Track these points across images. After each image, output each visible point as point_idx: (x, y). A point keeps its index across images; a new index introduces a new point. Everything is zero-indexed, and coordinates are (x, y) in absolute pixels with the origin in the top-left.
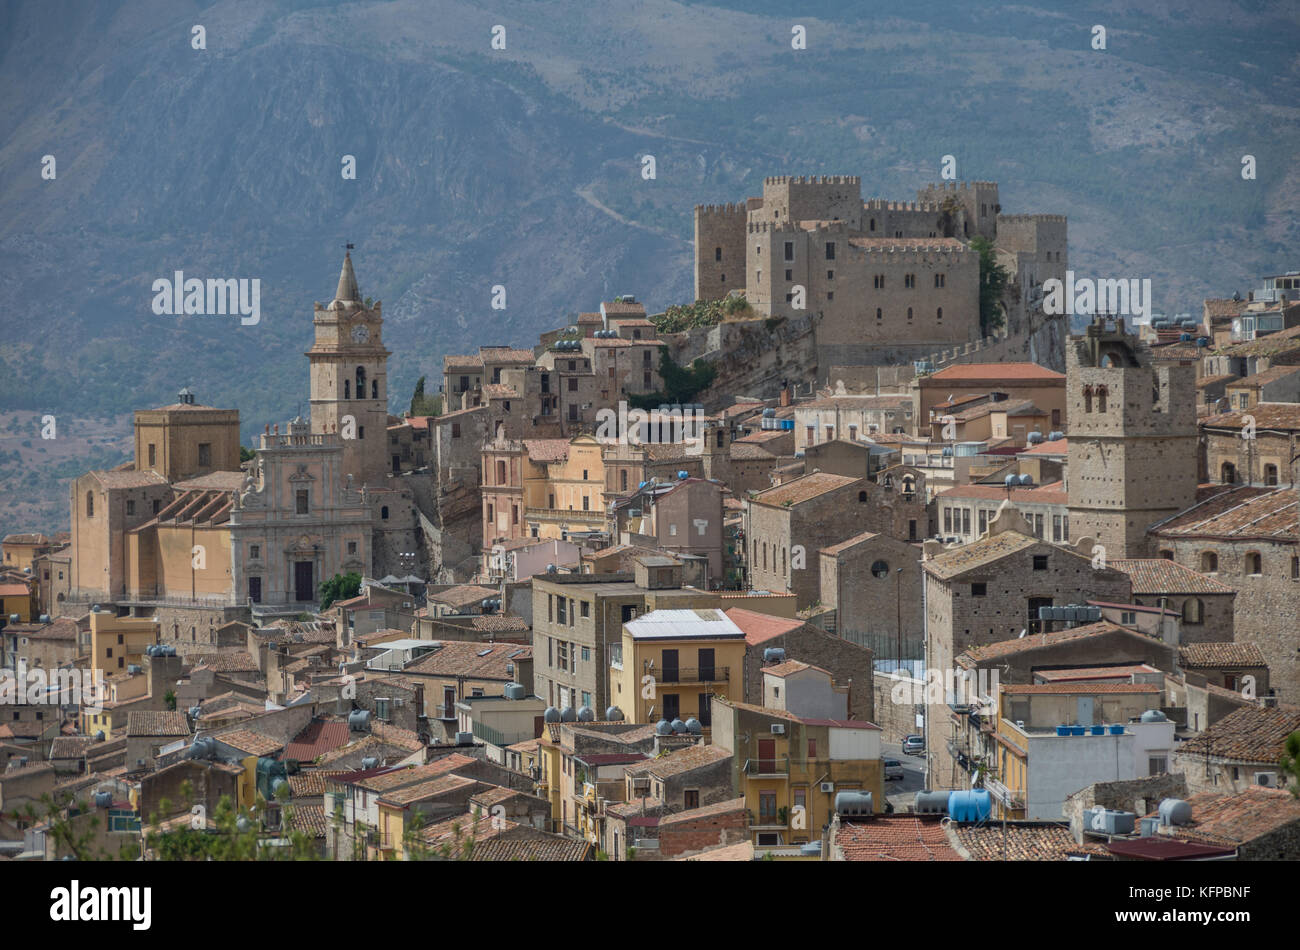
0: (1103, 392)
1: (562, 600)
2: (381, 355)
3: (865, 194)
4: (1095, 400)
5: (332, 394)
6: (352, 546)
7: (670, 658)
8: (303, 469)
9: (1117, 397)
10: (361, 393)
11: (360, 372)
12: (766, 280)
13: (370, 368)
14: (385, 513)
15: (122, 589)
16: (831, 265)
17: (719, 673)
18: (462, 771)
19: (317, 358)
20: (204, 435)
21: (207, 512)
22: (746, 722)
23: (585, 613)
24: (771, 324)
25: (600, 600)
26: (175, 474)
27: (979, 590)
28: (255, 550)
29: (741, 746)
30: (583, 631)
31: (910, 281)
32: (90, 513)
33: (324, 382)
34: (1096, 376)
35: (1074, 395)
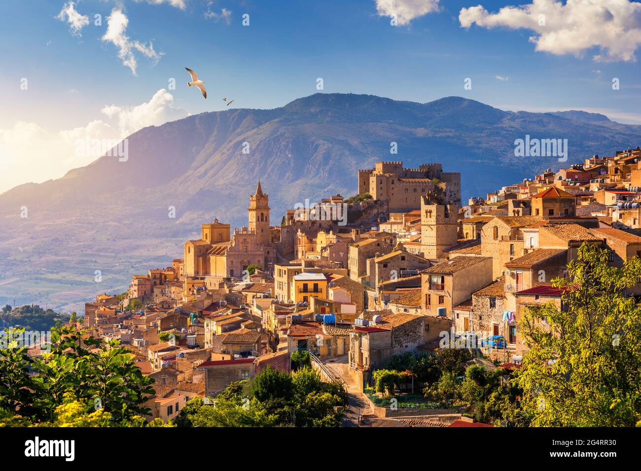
0: (430, 212)
1: (280, 270)
2: (269, 209)
3: (404, 167)
4: (428, 214)
5: (254, 220)
6: (259, 261)
7: (305, 286)
8: (245, 240)
9: (434, 213)
10: (262, 220)
11: (262, 214)
12: (375, 189)
13: (265, 213)
14: (268, 252)
15: (197, 272)
16: (393, 186)
17: (319, 290)
18: (240, 316)
19: (250, 210)
20: (221, 231)
21: (219, 252)
22: (317, 302)
23: (285, 274)
24: (376, 202)
25: (289, 270)
26: (212, 242)
27: (385, 266)
28: (232, 262)
29: (315, 309)
30: (285, 279)
31: (415, 190)
32: (189, 252)
33: (252, 217)
34: (429, 207)
35: (423, 212)
